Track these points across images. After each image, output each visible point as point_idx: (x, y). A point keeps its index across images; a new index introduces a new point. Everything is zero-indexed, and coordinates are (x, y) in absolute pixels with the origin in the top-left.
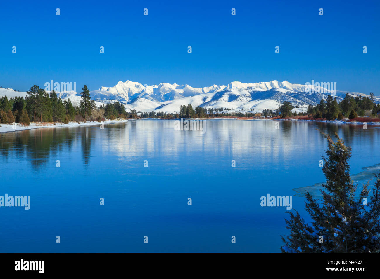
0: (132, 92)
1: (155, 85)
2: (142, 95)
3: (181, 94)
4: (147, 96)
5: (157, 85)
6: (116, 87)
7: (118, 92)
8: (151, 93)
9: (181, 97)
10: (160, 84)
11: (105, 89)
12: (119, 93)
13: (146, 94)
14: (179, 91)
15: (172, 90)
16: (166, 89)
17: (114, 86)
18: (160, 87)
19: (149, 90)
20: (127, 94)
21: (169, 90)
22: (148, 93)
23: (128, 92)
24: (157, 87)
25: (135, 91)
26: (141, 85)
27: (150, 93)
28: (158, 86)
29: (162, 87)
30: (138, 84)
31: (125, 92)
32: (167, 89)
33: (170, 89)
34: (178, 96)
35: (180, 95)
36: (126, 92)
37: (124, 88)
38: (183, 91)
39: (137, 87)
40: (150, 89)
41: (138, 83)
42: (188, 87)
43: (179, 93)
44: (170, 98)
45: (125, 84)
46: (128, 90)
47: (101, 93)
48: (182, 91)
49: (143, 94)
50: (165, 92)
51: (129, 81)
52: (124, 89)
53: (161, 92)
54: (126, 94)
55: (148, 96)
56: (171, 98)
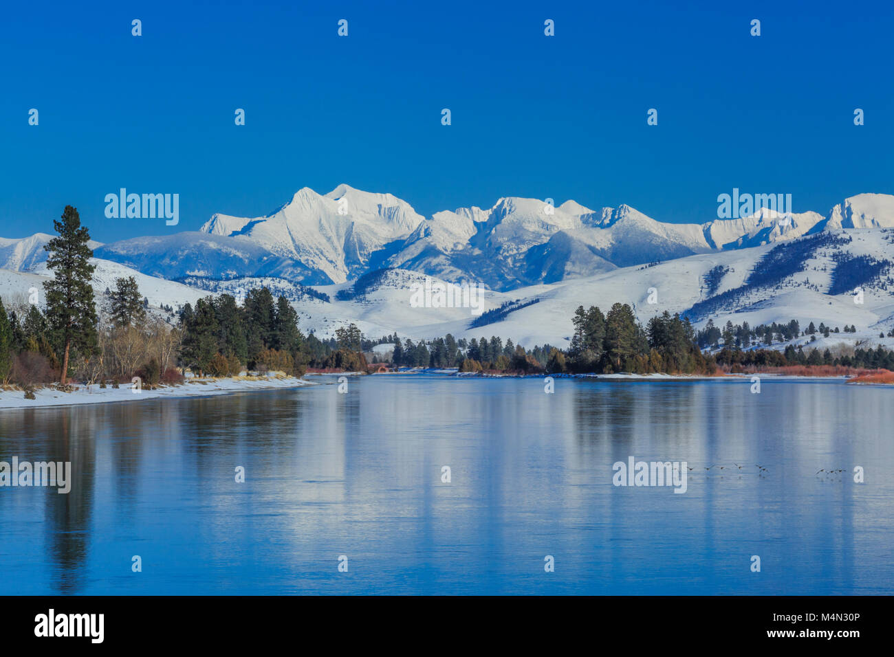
0: (364, 239)
1: (475, 209)
2: (408, 257)
3: (601, 253)
4: (435, 261)
5: (483, 209)
6: (284, 216)
7: (293, 240)
8: (455, 245)
9: (599, 267)
10: (499, 202)
11: (227, 223)
12: (297, 248)
13: (431, 251)
14: (592, 237)
15: (555, 231)
16: (527, 226)
17: (274, 213)
18: (498, 216)
19: (446, 230)
20: (340, 250)
21: (542, 231)
22: (440, 247)
23: (343, 241)
24: (483, 216)
25: (378, 235)
26: (406, 208)
27: (450, 246)
28: (489, 211)
29: (507, 219)
30: (389, 200)
31: (329, 239)
32: (532, 228)
33: (546, 226)
34: (586, 262)
35: (596, 258)
36: (335, 239)
37: (324, 222)
38: (610, 236)
39: (390, 215)
40: (451, 229)
41: (389, 195)
42: (634, 217)
43: (590, 247)
44: (544, 274)
45: (327, 200)
46: (343, 231)
47: (213, 245)
48: (603, 239)
49: (415, 250)
50: (523, 242)
51: (346, 186)
52: (321, 228)
53: (500, 240)
54: (335, 249)
55: (441, 259)
56: (553, 269)
